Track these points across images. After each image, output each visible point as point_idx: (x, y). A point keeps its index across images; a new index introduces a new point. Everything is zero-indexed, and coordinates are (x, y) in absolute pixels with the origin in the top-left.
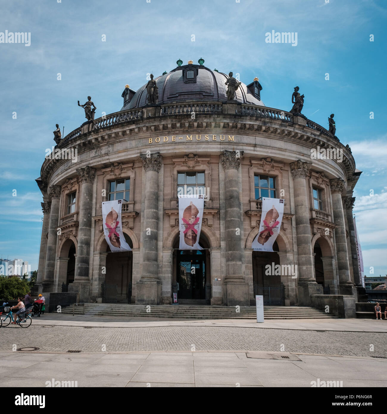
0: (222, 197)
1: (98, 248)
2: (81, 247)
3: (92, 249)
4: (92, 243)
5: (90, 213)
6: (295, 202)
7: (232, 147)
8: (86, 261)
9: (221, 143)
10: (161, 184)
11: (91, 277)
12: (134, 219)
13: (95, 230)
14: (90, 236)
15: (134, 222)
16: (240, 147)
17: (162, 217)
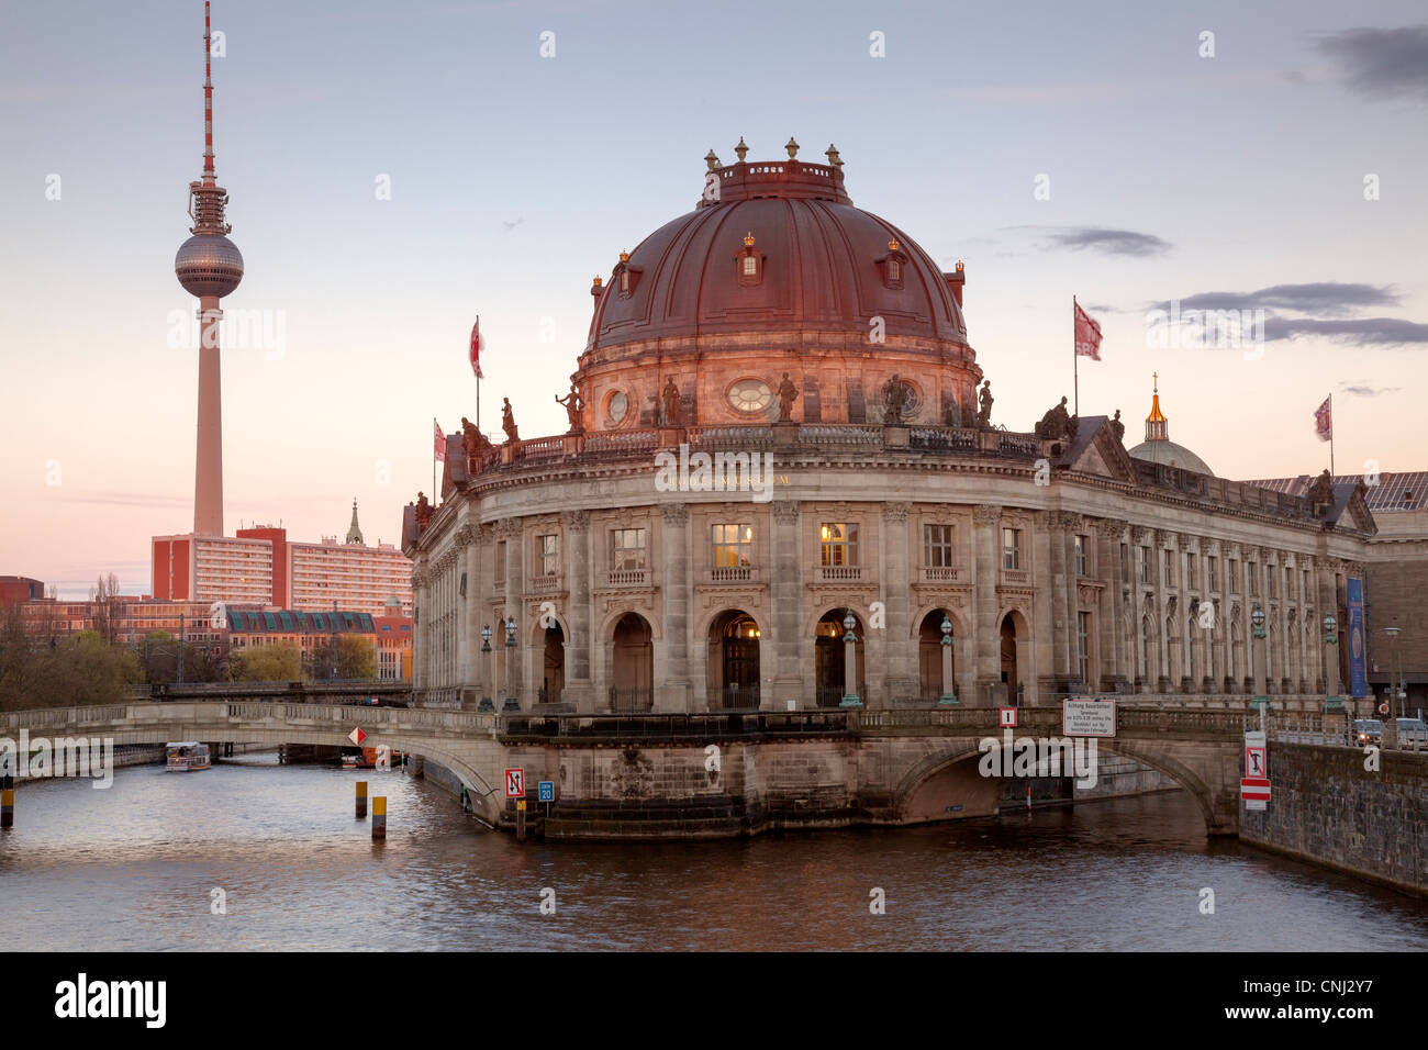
0: (773, 564)
1: (602, 635)
2: (575, 634)
3: (592, 638)
5: (586, 582)
6: (887, 561)
7: (785, 493)
8: (583, 655)
10: (689, 544)
11: (593, 680)
12: (653, 593)
13: (595, 608)
14: (588, 617)
15: (653, 599)
16: (797, 493)
17: (691, 593)
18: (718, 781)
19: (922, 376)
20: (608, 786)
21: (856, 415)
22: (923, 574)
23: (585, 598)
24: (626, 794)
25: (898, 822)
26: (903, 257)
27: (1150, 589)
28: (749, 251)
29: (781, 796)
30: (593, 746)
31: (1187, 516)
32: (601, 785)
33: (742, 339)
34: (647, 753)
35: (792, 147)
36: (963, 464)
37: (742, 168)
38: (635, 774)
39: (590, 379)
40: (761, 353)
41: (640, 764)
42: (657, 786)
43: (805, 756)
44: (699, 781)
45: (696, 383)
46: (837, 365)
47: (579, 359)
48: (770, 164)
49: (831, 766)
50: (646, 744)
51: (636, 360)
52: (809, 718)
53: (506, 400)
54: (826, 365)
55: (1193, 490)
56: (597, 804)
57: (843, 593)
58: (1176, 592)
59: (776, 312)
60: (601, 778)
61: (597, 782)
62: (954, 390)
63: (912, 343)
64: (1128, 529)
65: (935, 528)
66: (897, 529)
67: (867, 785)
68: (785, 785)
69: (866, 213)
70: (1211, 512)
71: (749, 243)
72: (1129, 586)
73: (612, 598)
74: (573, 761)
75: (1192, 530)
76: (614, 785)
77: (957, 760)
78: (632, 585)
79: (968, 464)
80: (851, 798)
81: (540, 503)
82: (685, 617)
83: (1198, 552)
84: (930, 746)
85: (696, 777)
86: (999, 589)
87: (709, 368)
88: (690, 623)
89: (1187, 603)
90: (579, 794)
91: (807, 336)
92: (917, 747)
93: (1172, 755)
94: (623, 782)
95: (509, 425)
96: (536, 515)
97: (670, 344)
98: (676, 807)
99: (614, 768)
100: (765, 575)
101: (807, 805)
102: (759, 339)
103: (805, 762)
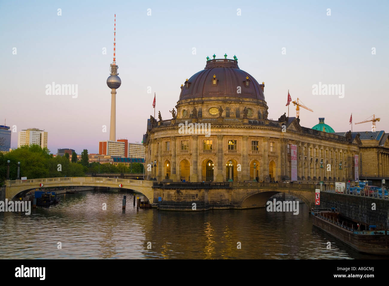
0: (217, 149)
2: (173, 164)
3: (177, 165)
4: (177, 162)
5: (176, 153)
6: (243, 149)
7: (220, 133)
8: (175, 169)
9: (216, 132)
10: (198, 144)
11: (177, 174)
12: (190, 155)
14: (176, 160)
15: (190, 156)
16: (223, 133)
17: (198, 155)
18: (198, 197)
19: (253, 108)
20: (173, 198)
21: (238, 116)
22: (251, 152)
23: (175, 156)
24: (177, 200)
25: (240, 208)
26: (250, 81)
27: (306, 156)
28: (214, 79)
29: (214, 201)
30: (170, 189)
31: (315, 140)
32: (171, 198)
33: (212, 98)
34: (182, 191)
35: (226, 56)
36: (261, 127)
37: (214, 60)
38: (179, 196)
39: (179, 107)
40: (216, 102)
41: (180, 193)
42: (184, 198)
43: (219, 193)
44: (193, 198)
45: (202, 108)
46: (234, 105)
47: (177, 102)
48: (221, 59)
49: (225, 195)
50: (181, 189)
51: (189, 103)
52: (220, 184)
53: (159, 112)
54: (231, 105)
55: (317, 134)
56: (170, 202)
57: (233, 156)
58: (312, 157)
59: (220, 92)
60: (171, 196)
61: (171, 197)
62: (261, 111)
63: (251, 100)
64: (301, 143)
65: (255, 142)
66: (245, 142)
67: (234, 199)
68: (215, 199)
69: (242, 71)
70: (321, 139)
71: (214, 77)
72: (301, 156)
73: (181, 156)
74: (166, 192)
75: (316, 143)
76: (174, 198)
77: (254, 194)
78: (186, 153)
79: (262, 127)
80: (230, 202)
81: (166, 135)
82: (197, 161)
83: (318, 148)
84: (248, 191)
85: (193, 197)
86: (269, 156)
87: (205, 105)
88: (198, 162)
89: (315, 160)
90: (167, 200)
91: (227, 98)
92: (245, 191)
93: (302, 194)
94: (176, 197)
95: (160, 117)
96: (165, 137)
97: (196, 99)
98: (188, 203)
99: (175, 194)
100: (215, 152)
101: (219, 203)
102: (216, 98)
103: (219, 194)
